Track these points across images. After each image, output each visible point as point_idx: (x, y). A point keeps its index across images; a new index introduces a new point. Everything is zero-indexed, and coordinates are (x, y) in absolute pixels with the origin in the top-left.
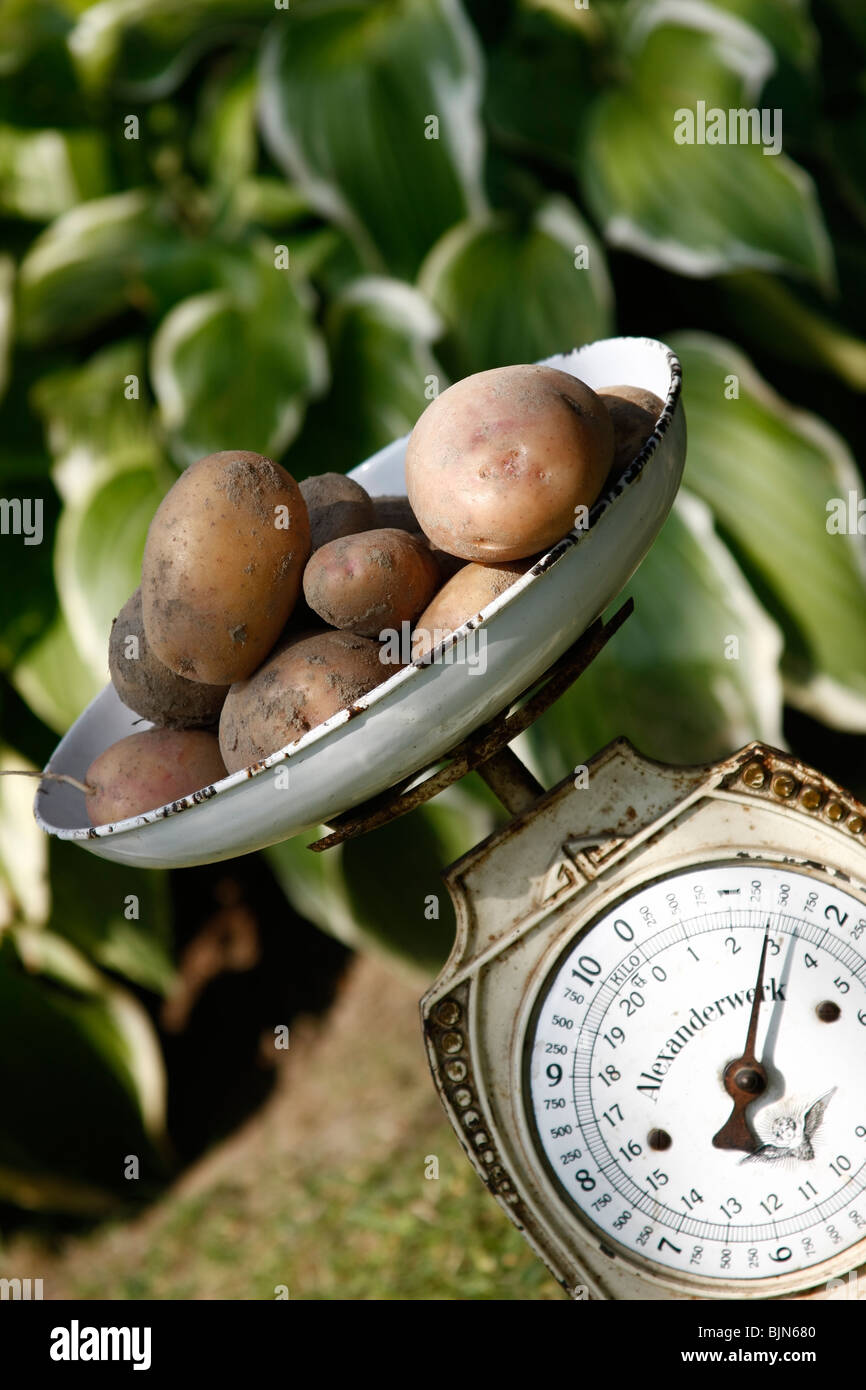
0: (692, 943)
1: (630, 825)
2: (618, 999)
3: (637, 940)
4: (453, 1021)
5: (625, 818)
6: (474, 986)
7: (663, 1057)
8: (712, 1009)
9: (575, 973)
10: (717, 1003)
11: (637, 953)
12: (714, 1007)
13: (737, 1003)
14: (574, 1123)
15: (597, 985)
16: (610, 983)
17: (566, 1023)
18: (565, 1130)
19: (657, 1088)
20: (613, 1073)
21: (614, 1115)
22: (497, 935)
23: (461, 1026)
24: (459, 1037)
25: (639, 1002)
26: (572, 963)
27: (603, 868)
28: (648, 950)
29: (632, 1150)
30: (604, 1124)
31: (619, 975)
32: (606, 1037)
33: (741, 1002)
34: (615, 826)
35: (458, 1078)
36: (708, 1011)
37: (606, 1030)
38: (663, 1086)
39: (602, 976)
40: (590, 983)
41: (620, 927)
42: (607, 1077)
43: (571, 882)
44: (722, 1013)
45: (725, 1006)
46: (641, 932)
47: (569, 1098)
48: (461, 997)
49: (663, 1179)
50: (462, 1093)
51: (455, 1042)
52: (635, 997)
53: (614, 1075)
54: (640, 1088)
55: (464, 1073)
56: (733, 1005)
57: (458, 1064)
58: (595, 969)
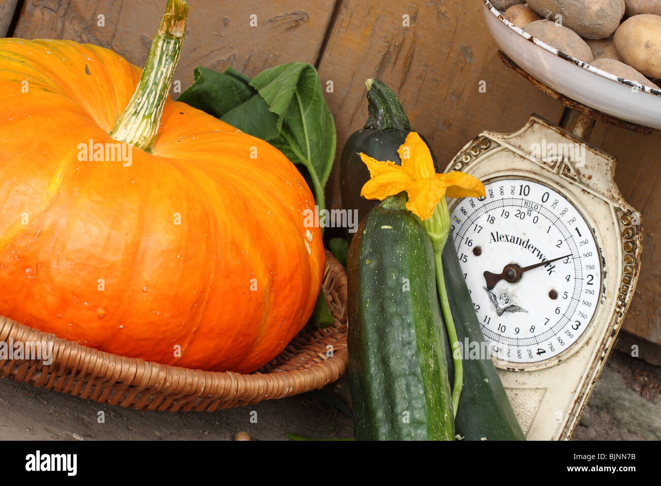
0: (553, 227)
1: (586, 179)
2: (519, 208)
3: (544, 204)
4: (482, 147)
5: (587, 176)
6: (499, 149)
7: (507, 237)
8: (532, 248)
9: (521, 186)
10: (536, 248)
11: (539, 207)
12: (534, 248)
13: (539, 257)
14: (469, 214)
15: (521, 197)
16: (524, 202)
17: (502, 192)
18: (464, 212)
19: (495, 241)
20: (492, 220)
21: (478, 229)
22: (522, 148)
23: (483, 151)
24: (478, 152)
25: (522, 217)
26: (525, 183)
27: (563, 176)
28: (543, 211)
29: (469, 242)
30: (473, 226)
31: (528, 204)
32: (504, 210)
33: (540, 258)
34: (582, 174)
35: (464, 160)
36: (531, 246)
37: (506, 209)
38: (497, 242)
39: (525, 198)
40: (520, 194)
41: (546, 195)
42: (490, 219)
43: (553, 167)
44: (533, 252)
45: (536, 252)
46: (548, 205)
47: (476, 208)
48: (493, 145)
49: (465, 260)
50: (460, 165)
51: (476, 152)
52: (523, 214)
53: (492, 221)
54: (492, 234)
55: (467, 162)
56: (538, 256)
57: (469, 157)
58: (526, 193)
